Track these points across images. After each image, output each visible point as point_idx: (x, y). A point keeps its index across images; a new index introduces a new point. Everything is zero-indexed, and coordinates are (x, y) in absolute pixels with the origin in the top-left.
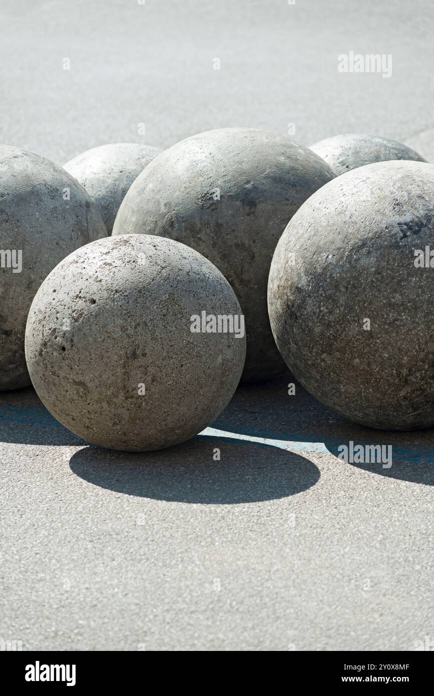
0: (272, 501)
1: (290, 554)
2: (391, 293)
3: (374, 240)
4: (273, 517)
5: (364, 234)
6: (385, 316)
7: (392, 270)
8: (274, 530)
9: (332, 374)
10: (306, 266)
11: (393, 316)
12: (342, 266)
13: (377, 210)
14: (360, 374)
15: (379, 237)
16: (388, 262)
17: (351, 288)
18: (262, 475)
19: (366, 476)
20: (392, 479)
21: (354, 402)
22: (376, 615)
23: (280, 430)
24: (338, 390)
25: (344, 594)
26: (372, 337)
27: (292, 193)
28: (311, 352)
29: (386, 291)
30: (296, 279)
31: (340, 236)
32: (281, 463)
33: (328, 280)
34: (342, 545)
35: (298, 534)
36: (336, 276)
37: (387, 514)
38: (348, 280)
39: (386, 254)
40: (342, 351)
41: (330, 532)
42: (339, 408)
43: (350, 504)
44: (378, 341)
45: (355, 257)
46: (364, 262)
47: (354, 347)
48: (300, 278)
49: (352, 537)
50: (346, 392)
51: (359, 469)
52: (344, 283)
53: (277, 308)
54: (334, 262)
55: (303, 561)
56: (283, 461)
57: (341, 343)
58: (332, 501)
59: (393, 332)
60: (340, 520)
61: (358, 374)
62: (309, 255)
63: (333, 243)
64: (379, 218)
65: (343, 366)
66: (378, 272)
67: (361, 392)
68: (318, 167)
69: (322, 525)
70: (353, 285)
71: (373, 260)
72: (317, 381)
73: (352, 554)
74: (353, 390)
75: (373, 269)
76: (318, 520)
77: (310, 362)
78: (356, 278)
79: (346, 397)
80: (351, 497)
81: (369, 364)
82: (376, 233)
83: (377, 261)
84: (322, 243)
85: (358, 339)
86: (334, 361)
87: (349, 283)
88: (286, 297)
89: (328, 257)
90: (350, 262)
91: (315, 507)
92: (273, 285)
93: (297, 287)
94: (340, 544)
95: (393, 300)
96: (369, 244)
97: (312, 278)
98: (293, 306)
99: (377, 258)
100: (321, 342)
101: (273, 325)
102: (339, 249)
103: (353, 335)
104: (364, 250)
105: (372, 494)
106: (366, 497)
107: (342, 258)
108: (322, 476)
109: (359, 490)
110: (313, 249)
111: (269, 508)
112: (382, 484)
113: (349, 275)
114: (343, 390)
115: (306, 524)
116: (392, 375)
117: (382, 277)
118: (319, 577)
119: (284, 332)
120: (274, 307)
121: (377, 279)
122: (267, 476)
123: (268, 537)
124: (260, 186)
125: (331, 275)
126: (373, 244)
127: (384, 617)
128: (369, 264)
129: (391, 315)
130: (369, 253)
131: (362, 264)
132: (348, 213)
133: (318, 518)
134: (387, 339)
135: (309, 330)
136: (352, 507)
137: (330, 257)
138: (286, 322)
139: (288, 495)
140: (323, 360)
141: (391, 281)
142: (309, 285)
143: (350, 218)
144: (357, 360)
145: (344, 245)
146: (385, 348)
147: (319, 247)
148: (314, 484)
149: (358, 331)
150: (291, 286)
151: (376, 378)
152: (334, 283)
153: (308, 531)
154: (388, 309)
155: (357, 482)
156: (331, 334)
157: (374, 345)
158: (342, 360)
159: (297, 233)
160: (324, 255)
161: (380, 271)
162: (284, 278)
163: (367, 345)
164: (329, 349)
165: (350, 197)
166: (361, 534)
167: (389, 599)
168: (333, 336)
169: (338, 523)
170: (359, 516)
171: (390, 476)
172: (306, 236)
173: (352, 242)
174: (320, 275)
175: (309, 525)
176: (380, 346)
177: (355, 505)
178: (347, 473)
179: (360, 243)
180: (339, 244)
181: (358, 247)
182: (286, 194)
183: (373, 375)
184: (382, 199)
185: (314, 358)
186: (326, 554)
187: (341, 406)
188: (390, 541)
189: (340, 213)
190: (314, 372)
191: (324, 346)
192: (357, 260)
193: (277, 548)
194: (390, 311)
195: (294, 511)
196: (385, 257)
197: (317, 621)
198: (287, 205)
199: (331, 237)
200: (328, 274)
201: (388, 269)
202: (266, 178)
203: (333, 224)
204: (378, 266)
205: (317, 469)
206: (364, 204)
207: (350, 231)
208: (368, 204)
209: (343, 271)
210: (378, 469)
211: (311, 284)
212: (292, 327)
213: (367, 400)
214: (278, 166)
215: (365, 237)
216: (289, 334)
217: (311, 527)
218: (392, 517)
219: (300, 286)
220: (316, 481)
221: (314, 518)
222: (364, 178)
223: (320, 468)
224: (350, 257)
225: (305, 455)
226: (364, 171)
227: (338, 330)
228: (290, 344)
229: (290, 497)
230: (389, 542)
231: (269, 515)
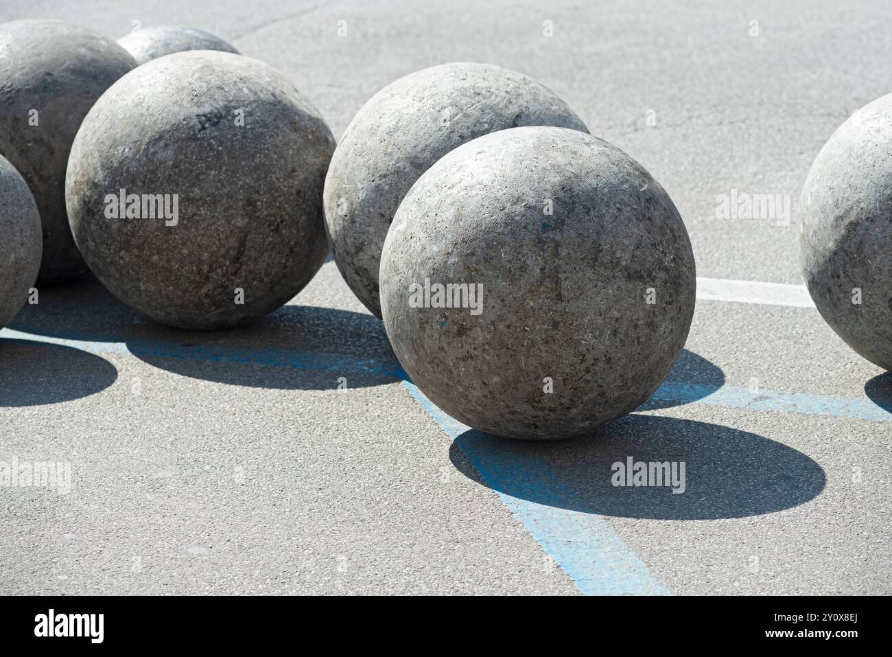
0: (64, 403)
1: (77, 457)
2: (189, 187)
3: (171, 133)
4: (64, 420)
5: (161, 126)
6: (184, 211)
7: (190, 163)
8: (63, 433)
9: (131, 271)
10: (103, 160)
11: (192, 211)
12: (139, 160)
13: (175, 101)
14: (160, 272)
15: (176, 130)
16: (186, 155)
17: (148, 182)
18: (57, 377)
19: (165, 376)
20: (191, 378)
21: (154, 300)
22: (158, 517)
23: (82, 331)
24: (138, 289)
25: (127, 497)
26: (171, 233)
27: (93, 86)
28: (109, 249)
29: (184, 185)
30: (92, 174)
31: (137, 129)
32: (79, 364)
33: (125, 174)
34: (132, 447)
35: (87, 437)
36: (133, 170)
37: (182, 415)
38: (145, 174)
39: (184, 147)
40: (140, 247)
41: (120, 434)
42: (140, 308)
43: (144, 404)
44: (177, 237)
45: (152, 150)
46: (161, 155)
47: (152, 244)
48: (96, 173)
49: (143, 438)
50: (146, 290)
51: (158, 369)
52: (142, 178)
53: (74, 205)
54: (131, 155)
55: (89, 464)
56: (80, 362)
57: (139, 239)
58: (127, 402)
59: (192, 227)
60: (133, 422)
61: (158, 271)
62: (105, 148)
63: (129, 136)
64: (176, 109)
65: (142, 263)
66: (176, 166)
67: (161, 290)
68: (121, 58)
69: (113, 427)
70: (151, 179)
71: (170, 153)
72: (116, 279)
73: (141, 455)
74: (153, 288)
75: (171, 163)
76: (110, 421)
77: (108, 260)
78: (153, 172)
79: (147, 296)
80: (147, 398)
81: (168, 261)
82: (174, 125)
83: (175, 154)
84: (118, 136)
85: (156, 235)
86: (132, 259)
87: (146, 177)
88: (82, 193)
89: (124, 151)
90: (147, 156)
91: (109, 409)
92: (70, 181)
93: (93, 183)
94: (129, 445)
95: (191, 194)
96: (167, 136)
97: (108, 173)
98: (89, 202)
99: (174, 151)
100: (119, 239)
101: (71, 222)
102: (136, 142)
103: (151, 231)
104: (162, 143)
105: (169, 394)
106: (162, 398)
107: (138, 151)
108: (119, 377)
109: (156, 390)
110: (109, 143)
111: (61, 410)
112: (180, 384)
113: (146, 169)
114: (143, 289)
115: (97, 426)
116: (192, 272)
117: (180, 171)
118: (104, 479)
119: (82, 229)
120: (72, 203)
121: (175, 173)
122: (62, 378)
123: (56, 440)
124: (59, 79)
125: (128, 169)
126: (170, 137)
127: (166, 518)
128: (166, 157)
129: (189, 210)
130: (166, 145)
131: (159, 157)
132: (145, 105)
133: (109, 420)
134: (186, 235)
135: (107, 227)
136: (146, 407)
137: (127, 150)
138: (83, 219)
139: (81, 397)
140: (121, 258)
141: (189, 175)
142: (105, 180)
143: (147, 110)
144: (156, 257)
145: (141, 138)
146: (184, 244)
147: (115, 140)
148: (110, 385)
149: (156, 227)
150: (88, 182)
151: (176, 276)
152: (130, 178)
153: (98, 433)
154: (187, 203)
155: (154, 382)
156: (129, 230)
157: (173, 241)
158: (140, 257)
159: (94, 126)
160: (121, 149)
161: (178, 164)
162: (81, 173)
163: (166, 241)
164: (127, 246)
165: (147, 89)
166: (153, 435)
167: (173, 501)
168: (131, 232)
169: (130, 425)
170: (153, 416)
171: (189, 376)
172: (103, 129)
173: (149, 135)
174: (117, 169)
175: (100, 427)
176: (180, 242)
177: (150, 406)
178: (145, 374)
179: (157, 136)
180: (135, 137)
181: (155, 140)
182: (87, 87)
183: (173, 272)
184: (180, 90)
185: (112, 256)
186: (114, 456)
187: (142, 305)
188: (182, 441)
189: (137, 105)
190: (113, 271)
191: (122, 244)
192: (154, 153)
193: (64, 451)
194: (189, 206)
195: (86, 413)
196: (182, 149)
197: (96, 524)
198: (88, 98)
199: (127, 130)
200: (125, 168)
201: (186, 162)
202: (67, 70)
203: (130, 117)
204: (176, 159)
205: (115, 369)
206: (162, 95)
207: (147, 123)
208: (165, 95)
209: (140, 164)
210: (177, 369)
211: (107, 179)
212: (89, 223)
213: (168, 298)
214: (79, 58)
215: (163, 129)
216: (86, 231)
217: (102, 429)
218: (187, 417)
219: (96, 180)
220: (113, 382)
221: (106, 420)
222: (162, 69)
223: (118, 369)
224: (146, 150)
225: (104, 356)
226: (163, 62)
227: (135, 226)
228: (88, 241)
229: (84, 399)
230: (181, 443)
231: (60, 417)
